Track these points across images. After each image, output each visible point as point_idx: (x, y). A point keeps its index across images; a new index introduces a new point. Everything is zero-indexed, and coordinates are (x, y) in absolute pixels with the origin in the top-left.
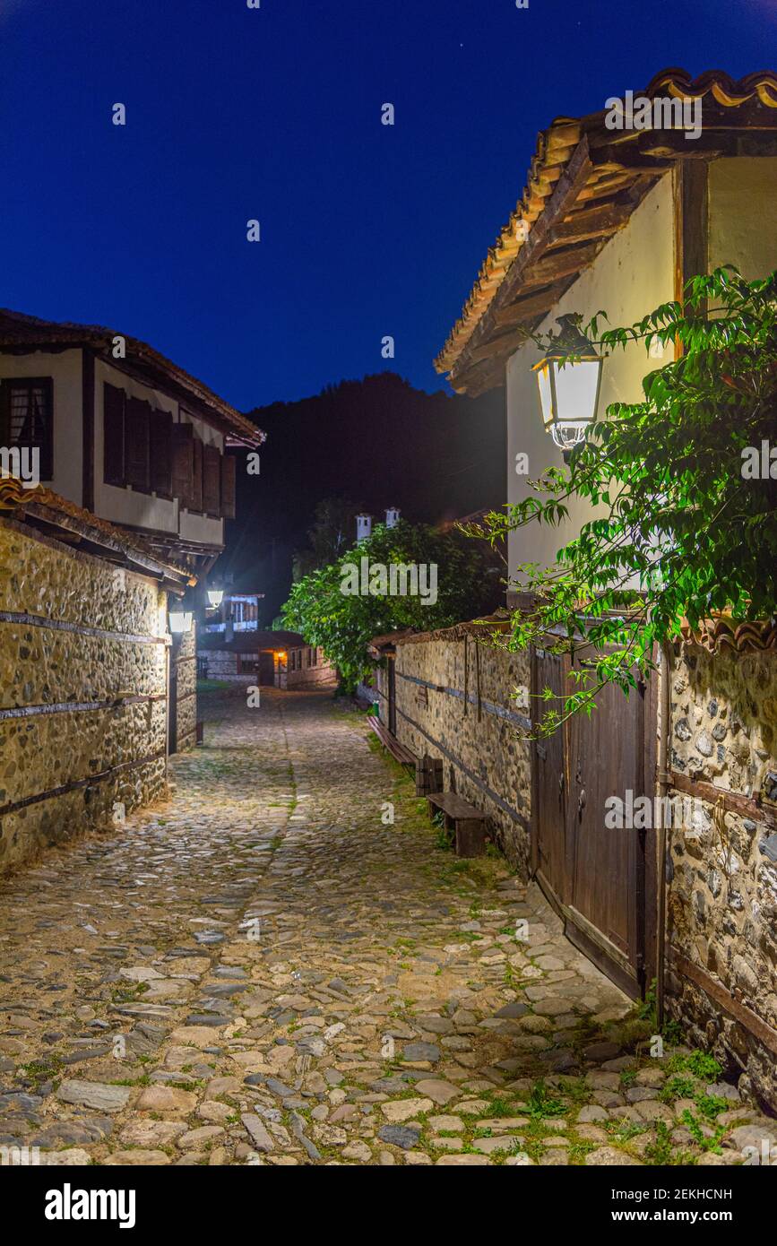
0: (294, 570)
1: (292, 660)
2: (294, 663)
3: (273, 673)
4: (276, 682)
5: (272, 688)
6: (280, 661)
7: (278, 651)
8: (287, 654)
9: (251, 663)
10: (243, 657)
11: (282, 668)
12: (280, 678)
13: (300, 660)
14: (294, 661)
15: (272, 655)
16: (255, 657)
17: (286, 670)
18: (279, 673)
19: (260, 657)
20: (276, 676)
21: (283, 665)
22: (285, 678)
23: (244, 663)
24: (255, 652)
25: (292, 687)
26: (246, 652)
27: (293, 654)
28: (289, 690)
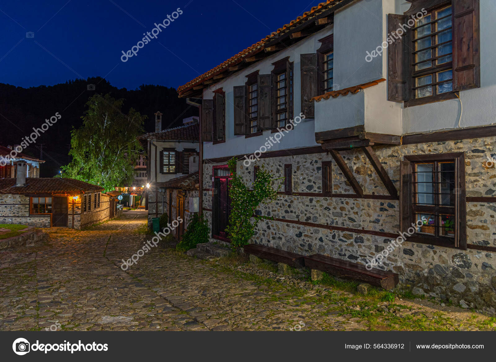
0: (72, 140)
1: (84, 203)
2: (86, 206)
3: (67, 215)
4: (70, 223)
5: (64, 228)
6: (74, 203)
7: (72, 194)
8: (81, 197)
9: (43, 206)
10: (35, 200)
11: (76, 209)
12: (73, 219)
13: (90, 203)
14: (85, 204)
15: (66, 199)
16: (48, 200)
17: (79, 212)
18: (73, 215)
19: (54, 200)
20: (70, 217)
21: (77, 207)
22: (79, 219)
23: (36, 206)
24: (49, 195)
25: (85, 227)
26: (39, 195)
27: (85, 197)
28: (83, 229)
